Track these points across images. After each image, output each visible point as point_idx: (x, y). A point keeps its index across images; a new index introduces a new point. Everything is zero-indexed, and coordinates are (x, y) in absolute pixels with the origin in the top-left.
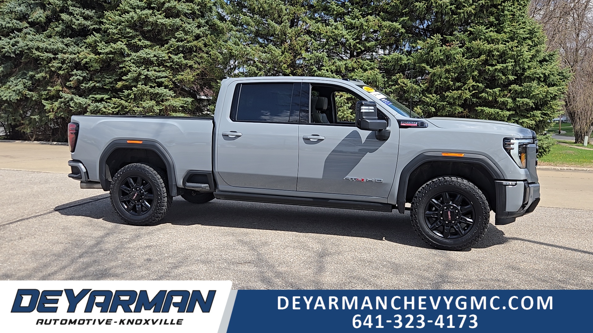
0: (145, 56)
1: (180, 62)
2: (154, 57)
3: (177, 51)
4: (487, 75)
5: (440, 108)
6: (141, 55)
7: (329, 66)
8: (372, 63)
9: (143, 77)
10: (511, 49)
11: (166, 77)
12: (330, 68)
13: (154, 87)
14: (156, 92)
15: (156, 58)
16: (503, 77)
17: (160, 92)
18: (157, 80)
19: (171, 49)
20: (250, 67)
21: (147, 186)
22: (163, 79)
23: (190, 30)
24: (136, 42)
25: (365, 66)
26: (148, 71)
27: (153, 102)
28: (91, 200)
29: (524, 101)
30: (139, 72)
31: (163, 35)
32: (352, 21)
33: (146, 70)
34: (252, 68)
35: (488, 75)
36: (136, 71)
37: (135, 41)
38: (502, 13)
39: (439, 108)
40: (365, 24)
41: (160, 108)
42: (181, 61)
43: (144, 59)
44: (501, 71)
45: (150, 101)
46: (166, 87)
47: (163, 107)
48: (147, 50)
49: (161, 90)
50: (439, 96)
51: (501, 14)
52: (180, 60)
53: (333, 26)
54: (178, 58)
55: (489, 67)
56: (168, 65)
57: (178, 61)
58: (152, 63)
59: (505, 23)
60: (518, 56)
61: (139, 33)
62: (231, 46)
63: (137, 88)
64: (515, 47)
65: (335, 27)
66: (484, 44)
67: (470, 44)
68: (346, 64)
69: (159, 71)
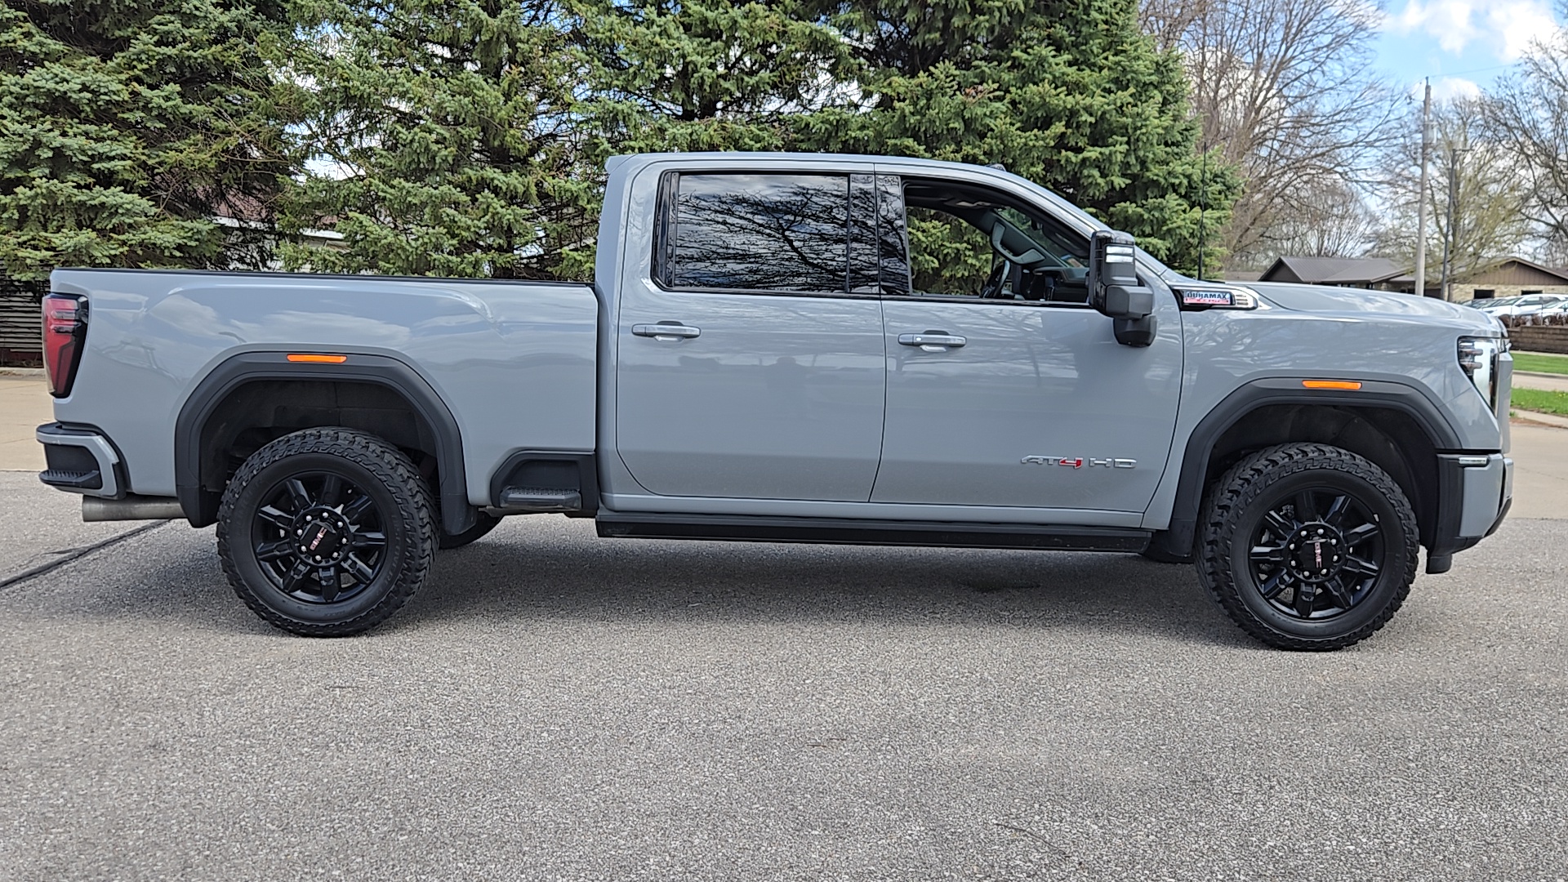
0: (51, 85)
1: (170, 110)
2: (80, 91)
3: (156, 75)
4: (1062, 175)
5: (949, 259)
6: (36, 84)
7: (646, 138)
8: (765, 134)
9: (45, 156)
10: (1120, 110)
11: (123, 157)
12: (647, 145)
13: (88, 187)
14: (96, 202)
15: (89, 96)
16: (1100, 181)
17: (111, 201)
18: (95, 166)
19: (140, 66)
20: (416, 134)
22: (116, 162)
23: (197, 13)
24: (14, 41)
25: (747, 140)
26: (64, 134)
27: (86, 236)
29: (1150, 243)
30: (35, 140)
31: (106, 23)
32: (709, 14)
33: (57, 132)
34: (420, 134)
35: (1064, 175)
36: (21, 136)
37: (11, 38)
38: (1085, 17)
39: (945, 259)
40: (744, 23)
41: (113, 252)
42: (176, 107)
43: (49, 93)
44: (1097, 164)
45: (78, 231)
46: (128, 186)
47: (121, 250)
48: (57, 68)
49: (113, 196)
50: (948, 226)
51: (1082, 19)
52: (171, 103)
53: (655, 26)
54: (165, 97)
55: (1070, 154)
56: (131, 117)
57: (164, 105)
58: (74, 111)
59: (1091, 42)
60: (1136, 129)
61: (26, 15)
62: (347, 71)
63: (31, 189)
64: (1129, 106)
65: (659, 30)
66: (1058, 95)
67: (1019, 91)
68: (691, 135)
69: (102, 140)
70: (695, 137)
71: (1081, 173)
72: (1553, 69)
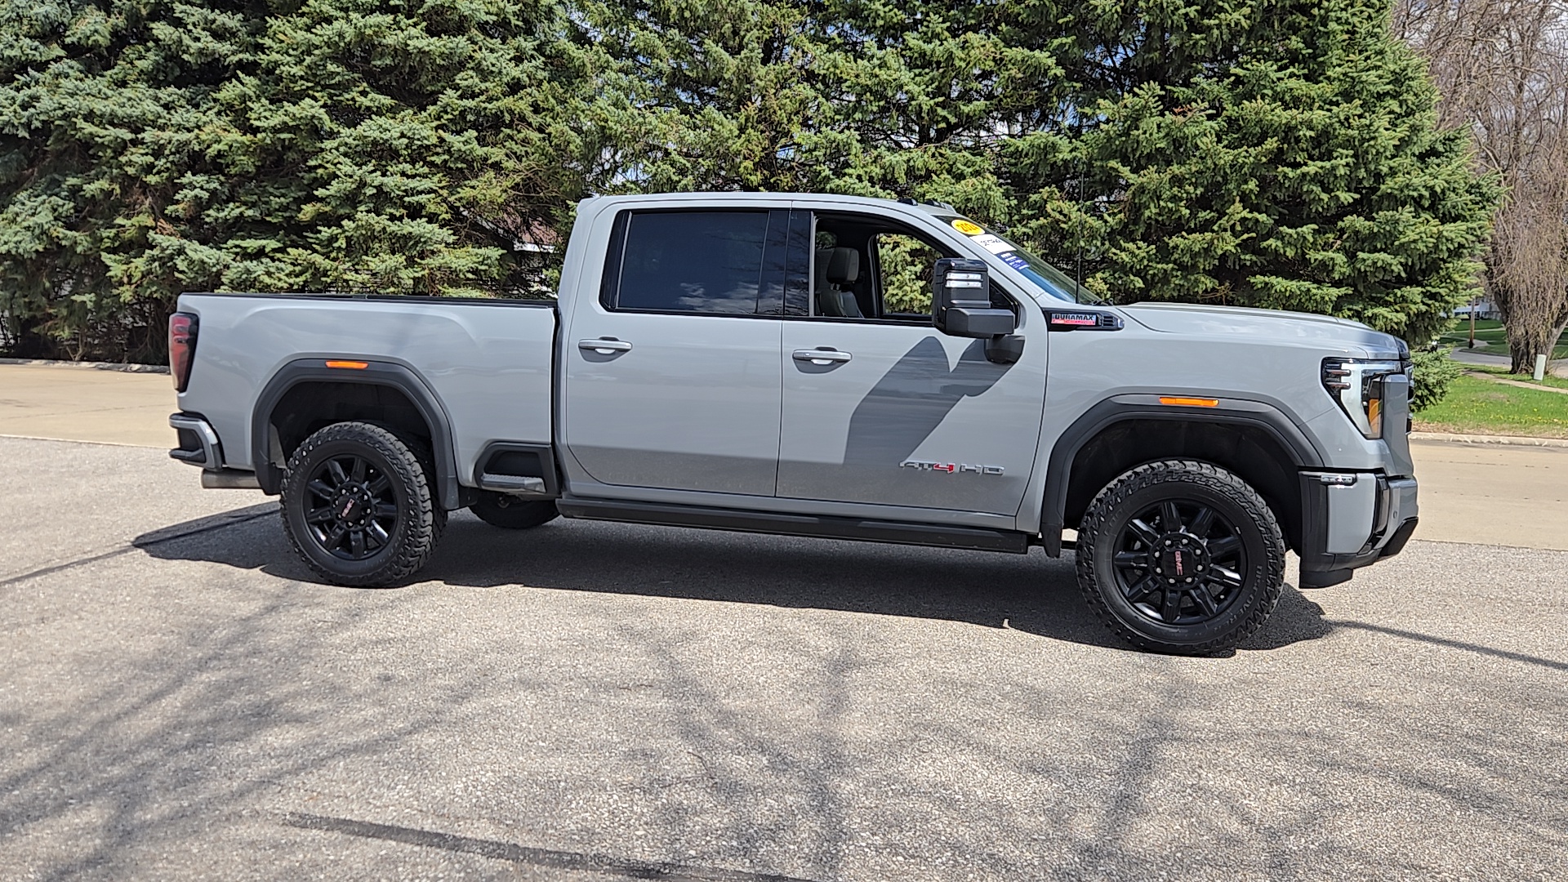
0: (377, 135)
1: (468, 152)
2: (399, 138)
3: (459, 124)
4: (1281, 191)
5: (1157, 279)
6: (365, 134)
7: (865, 166)
8: (979, 159)
9: (371, 193)
10: (1346, 122)
11: (431, 192)
12: (866, 172)
13: (401, 219)
14: (404, 232)
15: (405, 141)
16: (1324, 197)
17: (416, 231)
18: (407, 199)
19: (446, 117)
21: (381, 483)
22: (423, 196)
23: (493, 69)
24: (353, 99)
25: (959, 165)
26: (384, 174)
27: (398, 259)
28: (231, 520)
29: (1379, 259)
30: (361, 180)
31: (423, 80)
32: (926, 47)
33: (379, 173)
35: (1284, 191)
36: (351, 177)
37: (350, 97)
38: (1322, 29)
39: (1153, 279)
40: (959, 53)
41: (416, 275)
42: (472, 150)
43: (375, 142)
44: (1316, 179)
45: (391, 257)
46: (433, 217)
47: (423, 272)
48: (381, 121)
49: (419, 227)
50: (1153, 247)
51: (1319, 31)
52: (469, 147)
53: (875, 59)
54: (464, 142)
55: (1288, 170)
56: (438, 160)
57: (463, 149)
58: (394, 154)
59: (1330, 53)
60: (1363, 140)
61: (360, 75)
62: (605, 111)
63: (354, 222)
64: (1356, 118)
65: (879, 62)
66: (1273, 110)
67: (1236, 108)
68: (909, 161)
69: (413, 177)
70: (912, 163)
71: (1302, 189)
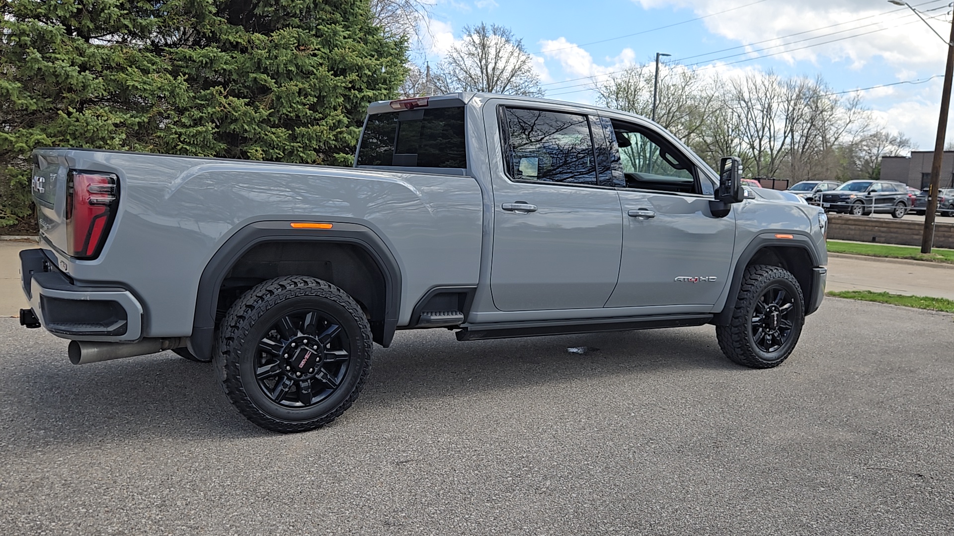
55: (356, 92)
71: (360, 103)
72: (462, 63)
